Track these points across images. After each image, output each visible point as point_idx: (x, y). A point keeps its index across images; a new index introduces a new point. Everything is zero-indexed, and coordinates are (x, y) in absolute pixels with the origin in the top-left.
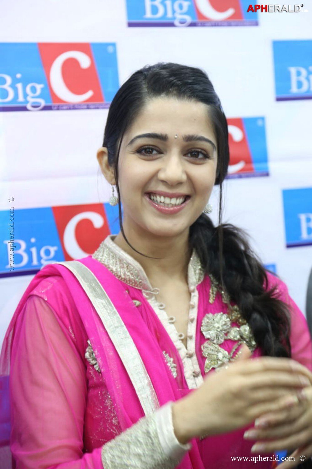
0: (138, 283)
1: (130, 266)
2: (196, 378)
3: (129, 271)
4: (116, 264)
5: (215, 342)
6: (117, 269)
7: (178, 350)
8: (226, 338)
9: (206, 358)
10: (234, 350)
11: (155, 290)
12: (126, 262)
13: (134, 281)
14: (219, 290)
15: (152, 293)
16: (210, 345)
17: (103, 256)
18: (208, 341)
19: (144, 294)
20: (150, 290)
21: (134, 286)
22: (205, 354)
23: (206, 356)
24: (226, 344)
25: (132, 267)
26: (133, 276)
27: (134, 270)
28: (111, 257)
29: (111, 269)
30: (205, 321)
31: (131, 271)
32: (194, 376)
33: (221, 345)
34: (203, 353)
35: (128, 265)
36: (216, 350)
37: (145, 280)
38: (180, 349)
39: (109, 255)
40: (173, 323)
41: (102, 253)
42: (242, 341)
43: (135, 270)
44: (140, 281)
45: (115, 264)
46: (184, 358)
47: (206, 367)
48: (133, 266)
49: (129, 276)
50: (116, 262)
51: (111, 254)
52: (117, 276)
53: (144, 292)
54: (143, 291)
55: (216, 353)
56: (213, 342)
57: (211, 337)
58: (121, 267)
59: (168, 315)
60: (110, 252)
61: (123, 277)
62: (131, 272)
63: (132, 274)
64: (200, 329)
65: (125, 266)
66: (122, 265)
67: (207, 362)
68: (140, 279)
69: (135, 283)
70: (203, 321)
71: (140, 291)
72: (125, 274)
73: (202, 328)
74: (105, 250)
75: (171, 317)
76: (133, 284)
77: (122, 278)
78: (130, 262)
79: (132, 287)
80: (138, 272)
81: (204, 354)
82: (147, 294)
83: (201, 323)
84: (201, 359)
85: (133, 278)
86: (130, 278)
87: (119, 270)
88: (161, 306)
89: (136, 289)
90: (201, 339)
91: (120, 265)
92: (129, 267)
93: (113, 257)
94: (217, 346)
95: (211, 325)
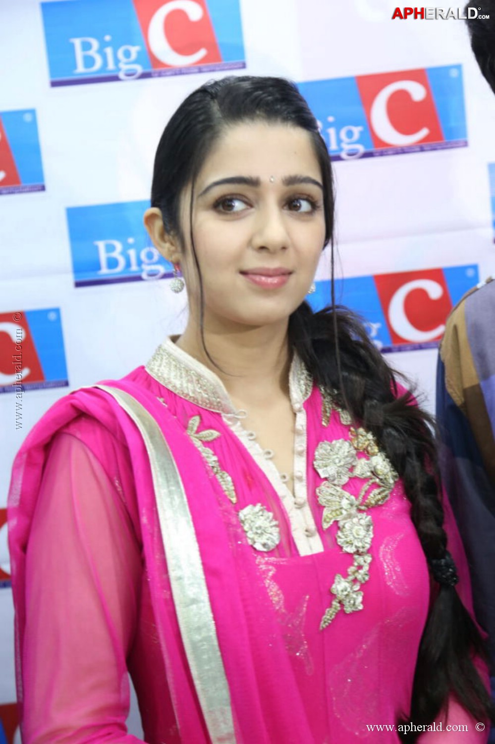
0: (215, 404)
1: (202, 379)
2: (311, 539)
3: (201, 387)
4: (181, 377)
5: (336, 482)
6: (182, 385)
7: (281, 498)
8: (351, 475)
9: (324, 507)
10: (363, 493)
11: (241, 412)
12: (196, 373)
13: (209, 400)
14: (334, 406)
15: (236, 416)
16: (328, 487)
17: (160, 366)
18: (325, 482)
19: (225, 420)
20: (234, 413)
21: (210, 408)
22: (322, 500)
23: (324, 504)
24: (352, 485)
25: (206, 381)
26: (207, 394)
27: (208, 384)
28: (172, 366)
29: (173, 385)
30: (319, 452)
31: (204, 386)
32: (307, 536)
33: (344, 487)
34: (319, 499)
35: (199, 377)
36: (339, 493)
37: (226, 398)
38: (284, 497)
39: (169, 364)
40: (271, 459)
41: (159, 360)
42: (374, 479)
43: (211, 385)
44: (218, 400)
45: (179, 378)
46: (291, 510)
47: (325, 520)
48: (206, 379)
49: (200, 394)
50: (181, 373)
51: (174, 363)
52: (183, 393)
53: (225, 416)
54: (223, 415)
55: (338, 499)
56: (333, 483)
57: (329, 475)
58: (188, 381)
59: (262, 447)
60: (171, 360)
61: (191, 394)
62: (205, 388)
63: (205, 390)
64: (313, 465)
65: (195, 378)
66: (189, 377)
67: (326, 513)
68: (218, 397)
69: (211, 403)
70: (316, 453)
71: (219, 415)
72: (194, 391)
73: (315, 463)
74: (164, 358)
75: (267, 450)
76: (208, 406)
77: (191, 397)
78: (202, 373)
79: (206, 410)
80: (215, 388)
81: (320, 502)
82: (230, 419)
83: (314, 456)
84: (317, 509)
85: (206, 396)
86: (202, 397)
87: (185, 385)
88: (251, 435)
89: (212, 412)
90: (314, 479)
91: (186, 379)
92: (200, 381)
93: (176, 366)
94: (339, 489)
95: (329, 459)
